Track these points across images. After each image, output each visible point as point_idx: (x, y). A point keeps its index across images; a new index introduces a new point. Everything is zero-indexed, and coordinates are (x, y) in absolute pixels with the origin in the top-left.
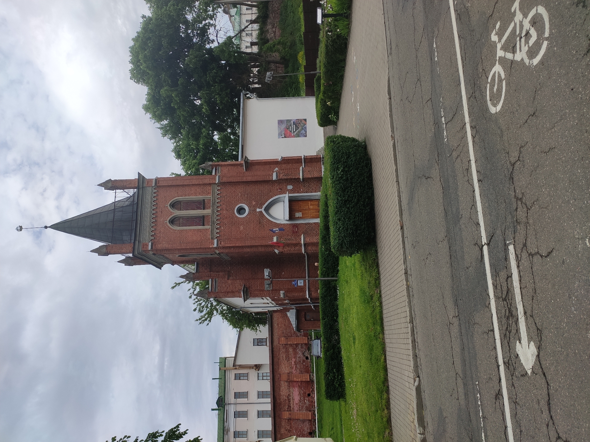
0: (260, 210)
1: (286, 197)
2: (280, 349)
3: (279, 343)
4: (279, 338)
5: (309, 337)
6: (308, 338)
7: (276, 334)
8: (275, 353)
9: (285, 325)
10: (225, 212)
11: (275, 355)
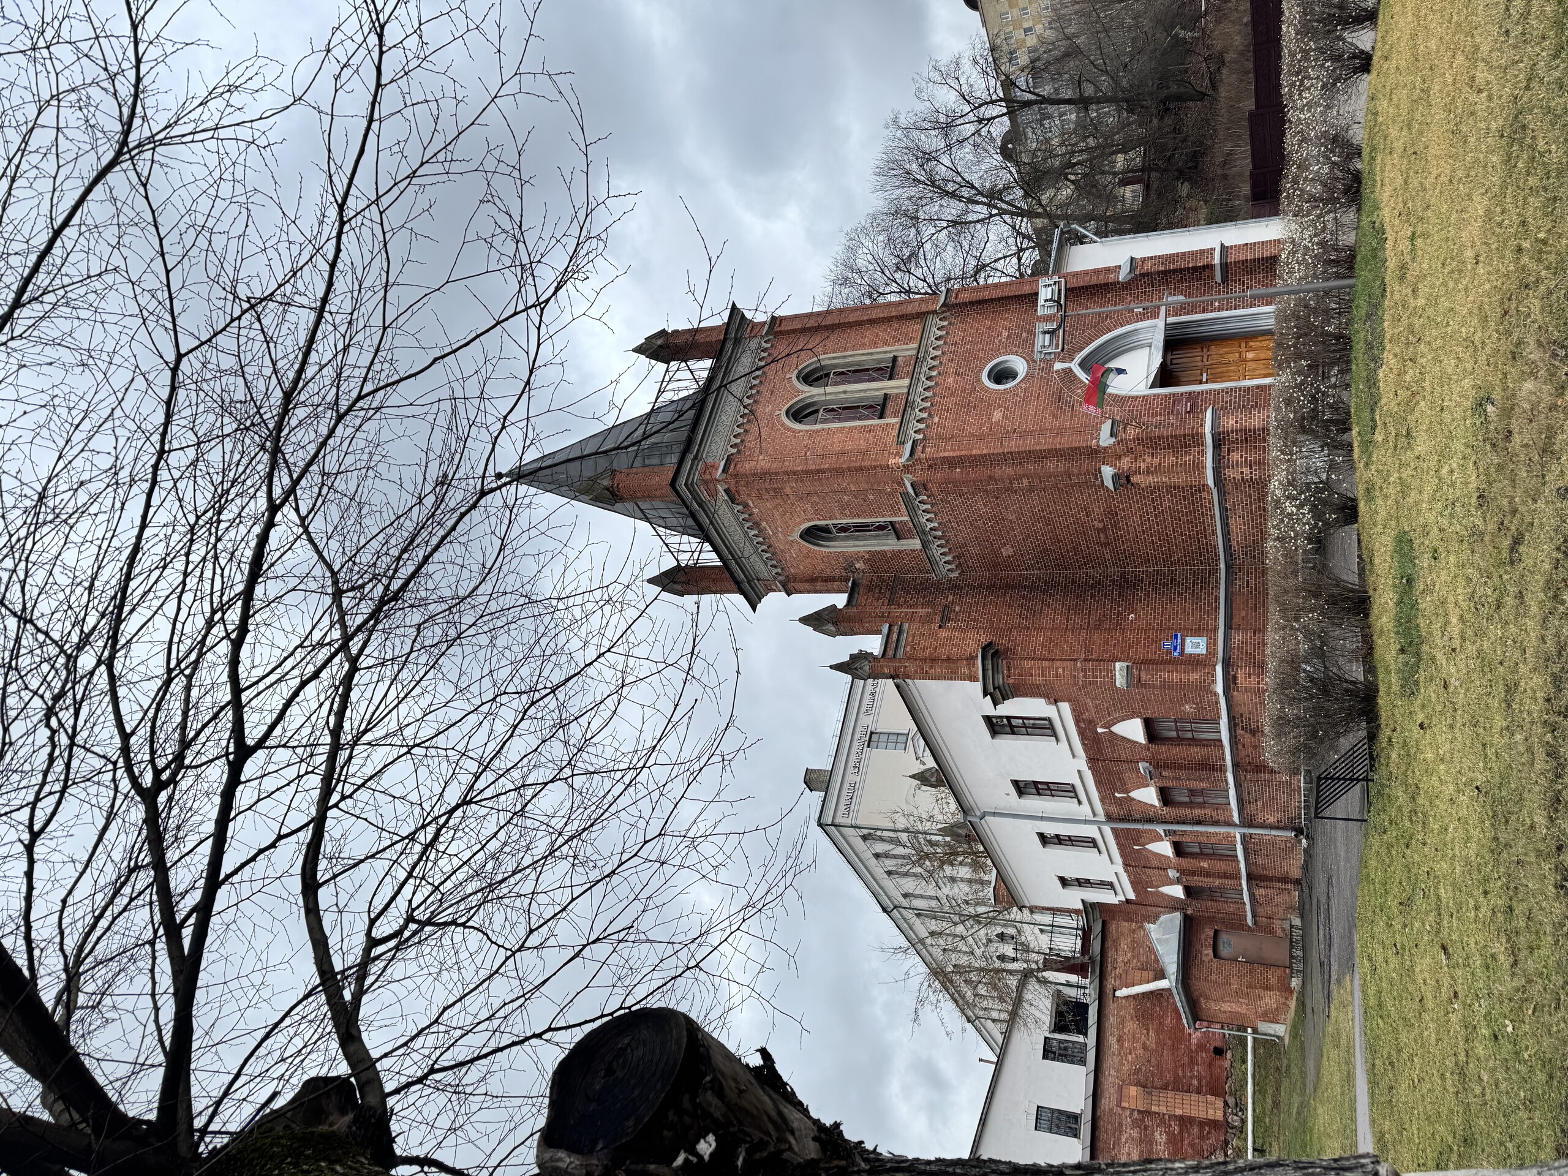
0: (1066, 365)
1: (1154, 331)
2: (1121, 1124)
3: (1119, 1105)
4: (1121, 1088)
5: (1231, 1101)
6: (1226, 1104)
7: (1112, 1072)
8: (1102, 1136)
9: (1145, 1047)
10: (951, 380)
11: (1101, 1145)
